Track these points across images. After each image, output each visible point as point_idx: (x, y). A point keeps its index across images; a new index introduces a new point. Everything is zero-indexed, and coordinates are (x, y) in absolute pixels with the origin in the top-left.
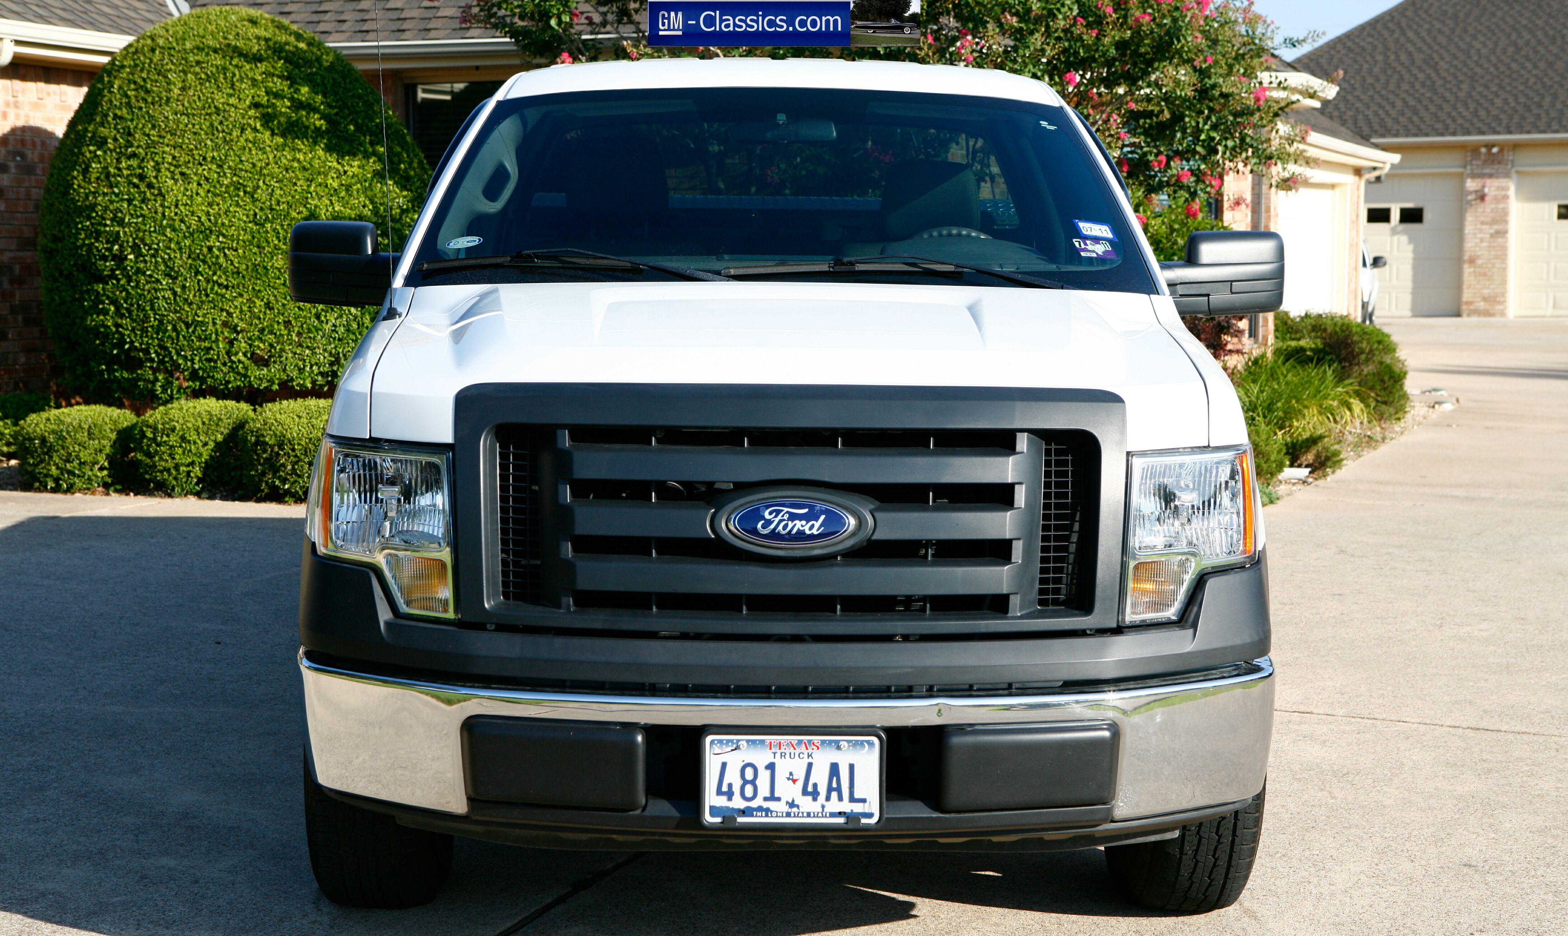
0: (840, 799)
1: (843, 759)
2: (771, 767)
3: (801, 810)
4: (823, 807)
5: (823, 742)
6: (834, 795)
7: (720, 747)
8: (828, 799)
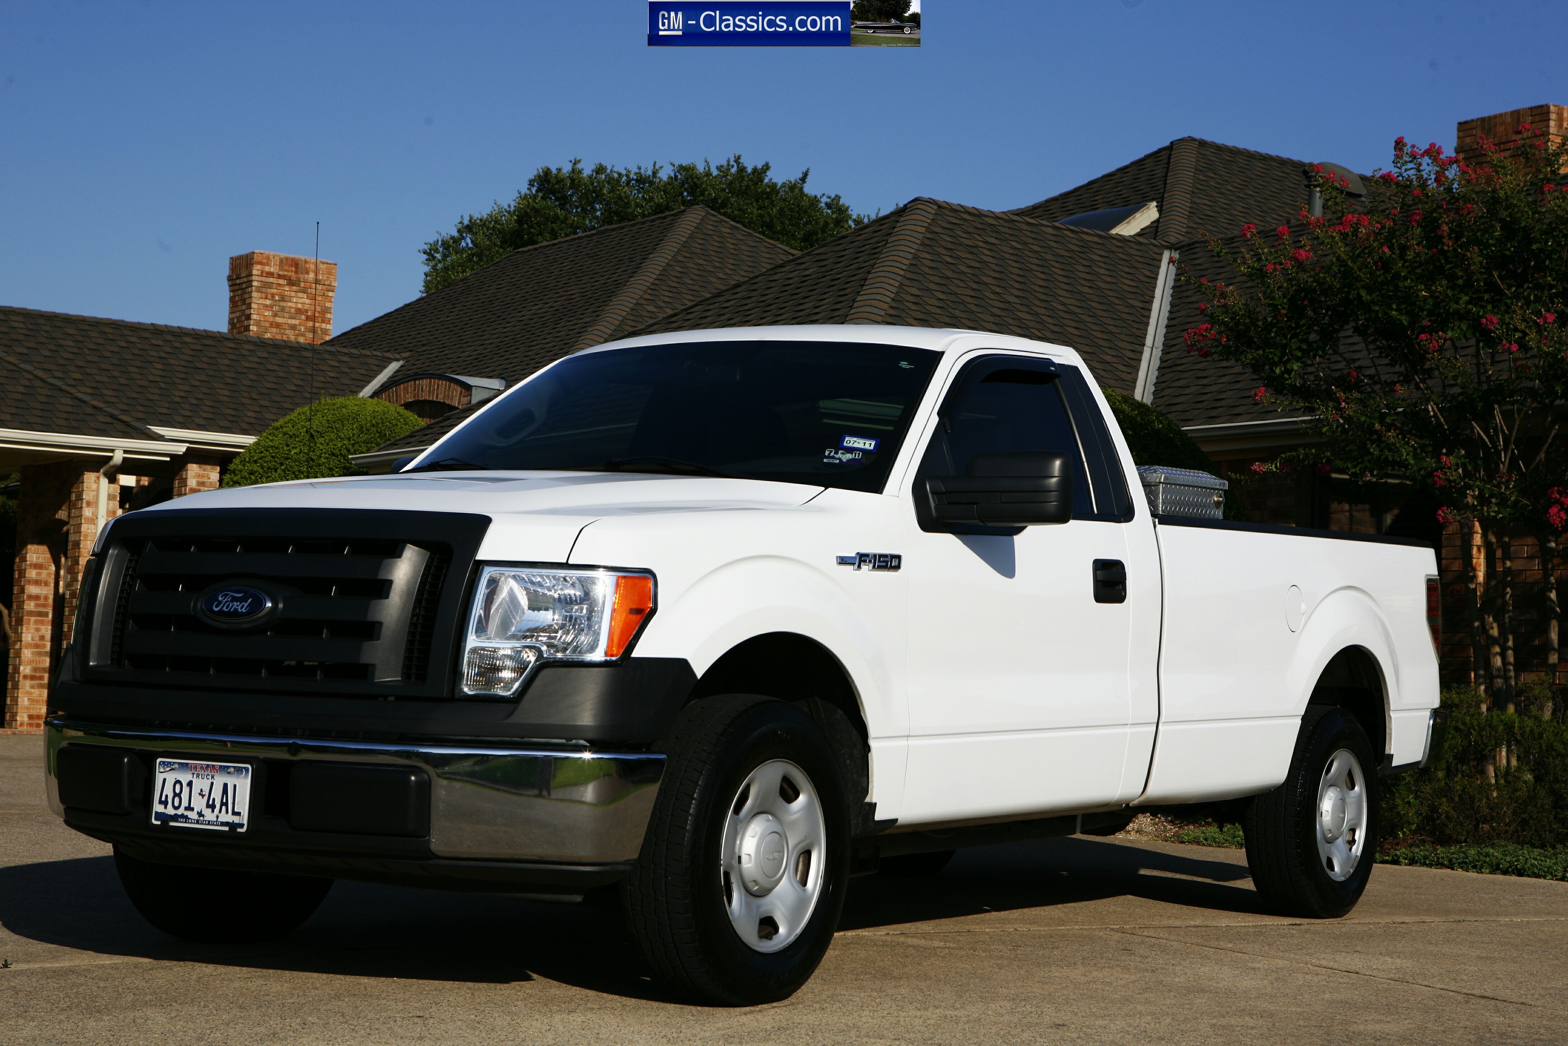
0: (227, 812)
1: (231, 781)
2: (190, 784)
3: (206, 819)
4: (217, 817)
5: (221, 766)
6: (224, 808)
7: (164, 768)
8: (220, 811)
